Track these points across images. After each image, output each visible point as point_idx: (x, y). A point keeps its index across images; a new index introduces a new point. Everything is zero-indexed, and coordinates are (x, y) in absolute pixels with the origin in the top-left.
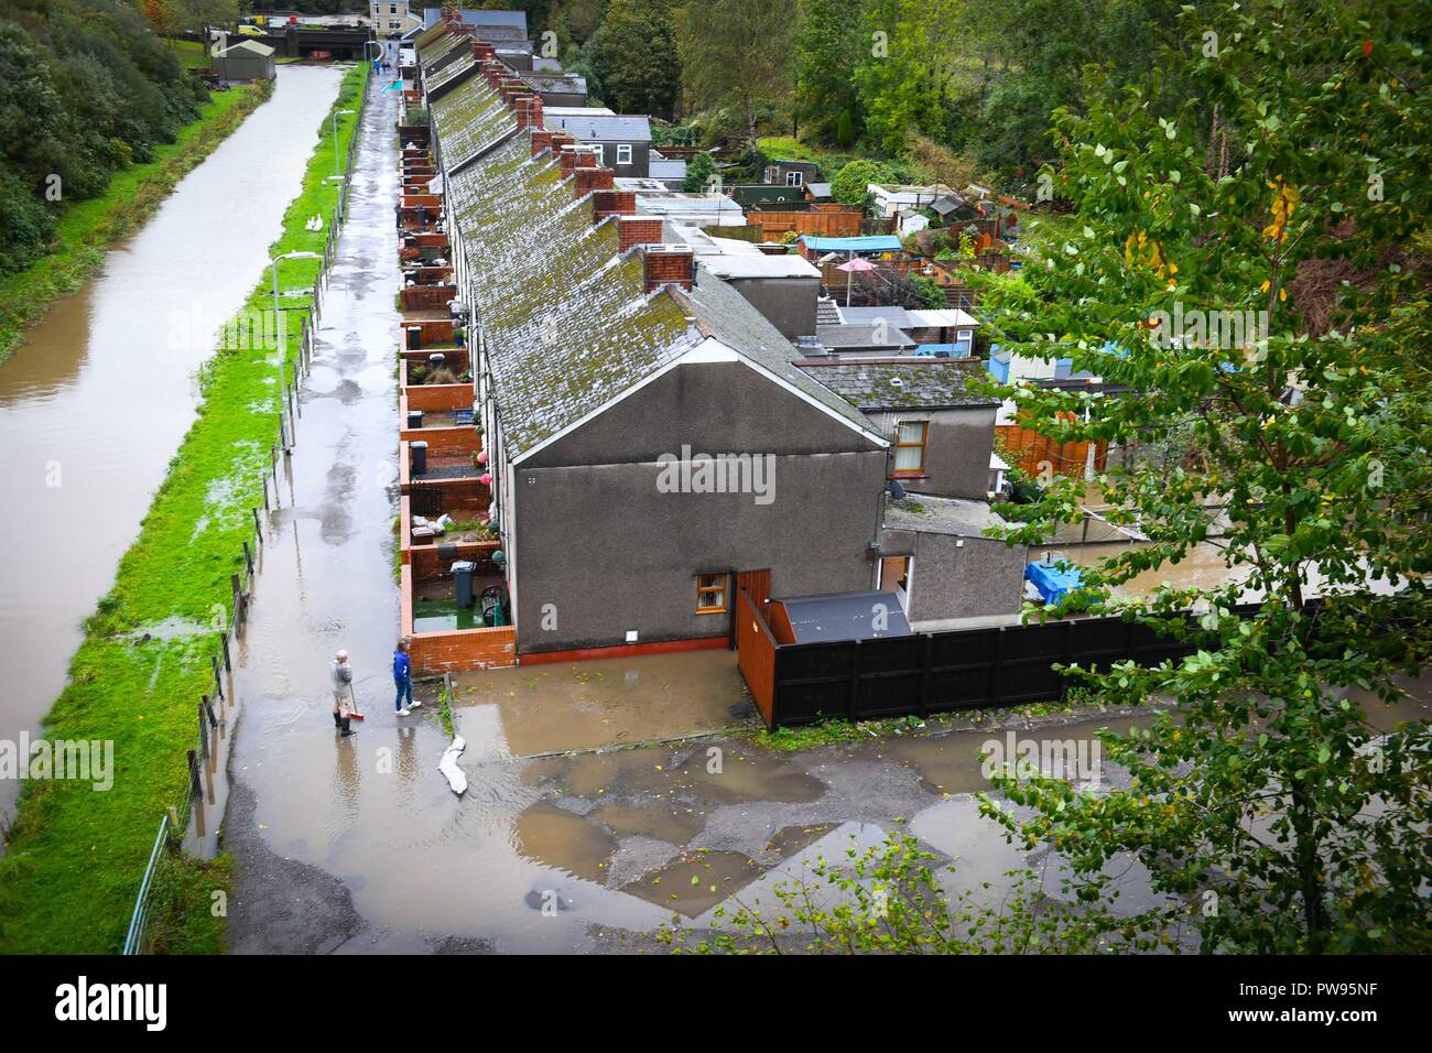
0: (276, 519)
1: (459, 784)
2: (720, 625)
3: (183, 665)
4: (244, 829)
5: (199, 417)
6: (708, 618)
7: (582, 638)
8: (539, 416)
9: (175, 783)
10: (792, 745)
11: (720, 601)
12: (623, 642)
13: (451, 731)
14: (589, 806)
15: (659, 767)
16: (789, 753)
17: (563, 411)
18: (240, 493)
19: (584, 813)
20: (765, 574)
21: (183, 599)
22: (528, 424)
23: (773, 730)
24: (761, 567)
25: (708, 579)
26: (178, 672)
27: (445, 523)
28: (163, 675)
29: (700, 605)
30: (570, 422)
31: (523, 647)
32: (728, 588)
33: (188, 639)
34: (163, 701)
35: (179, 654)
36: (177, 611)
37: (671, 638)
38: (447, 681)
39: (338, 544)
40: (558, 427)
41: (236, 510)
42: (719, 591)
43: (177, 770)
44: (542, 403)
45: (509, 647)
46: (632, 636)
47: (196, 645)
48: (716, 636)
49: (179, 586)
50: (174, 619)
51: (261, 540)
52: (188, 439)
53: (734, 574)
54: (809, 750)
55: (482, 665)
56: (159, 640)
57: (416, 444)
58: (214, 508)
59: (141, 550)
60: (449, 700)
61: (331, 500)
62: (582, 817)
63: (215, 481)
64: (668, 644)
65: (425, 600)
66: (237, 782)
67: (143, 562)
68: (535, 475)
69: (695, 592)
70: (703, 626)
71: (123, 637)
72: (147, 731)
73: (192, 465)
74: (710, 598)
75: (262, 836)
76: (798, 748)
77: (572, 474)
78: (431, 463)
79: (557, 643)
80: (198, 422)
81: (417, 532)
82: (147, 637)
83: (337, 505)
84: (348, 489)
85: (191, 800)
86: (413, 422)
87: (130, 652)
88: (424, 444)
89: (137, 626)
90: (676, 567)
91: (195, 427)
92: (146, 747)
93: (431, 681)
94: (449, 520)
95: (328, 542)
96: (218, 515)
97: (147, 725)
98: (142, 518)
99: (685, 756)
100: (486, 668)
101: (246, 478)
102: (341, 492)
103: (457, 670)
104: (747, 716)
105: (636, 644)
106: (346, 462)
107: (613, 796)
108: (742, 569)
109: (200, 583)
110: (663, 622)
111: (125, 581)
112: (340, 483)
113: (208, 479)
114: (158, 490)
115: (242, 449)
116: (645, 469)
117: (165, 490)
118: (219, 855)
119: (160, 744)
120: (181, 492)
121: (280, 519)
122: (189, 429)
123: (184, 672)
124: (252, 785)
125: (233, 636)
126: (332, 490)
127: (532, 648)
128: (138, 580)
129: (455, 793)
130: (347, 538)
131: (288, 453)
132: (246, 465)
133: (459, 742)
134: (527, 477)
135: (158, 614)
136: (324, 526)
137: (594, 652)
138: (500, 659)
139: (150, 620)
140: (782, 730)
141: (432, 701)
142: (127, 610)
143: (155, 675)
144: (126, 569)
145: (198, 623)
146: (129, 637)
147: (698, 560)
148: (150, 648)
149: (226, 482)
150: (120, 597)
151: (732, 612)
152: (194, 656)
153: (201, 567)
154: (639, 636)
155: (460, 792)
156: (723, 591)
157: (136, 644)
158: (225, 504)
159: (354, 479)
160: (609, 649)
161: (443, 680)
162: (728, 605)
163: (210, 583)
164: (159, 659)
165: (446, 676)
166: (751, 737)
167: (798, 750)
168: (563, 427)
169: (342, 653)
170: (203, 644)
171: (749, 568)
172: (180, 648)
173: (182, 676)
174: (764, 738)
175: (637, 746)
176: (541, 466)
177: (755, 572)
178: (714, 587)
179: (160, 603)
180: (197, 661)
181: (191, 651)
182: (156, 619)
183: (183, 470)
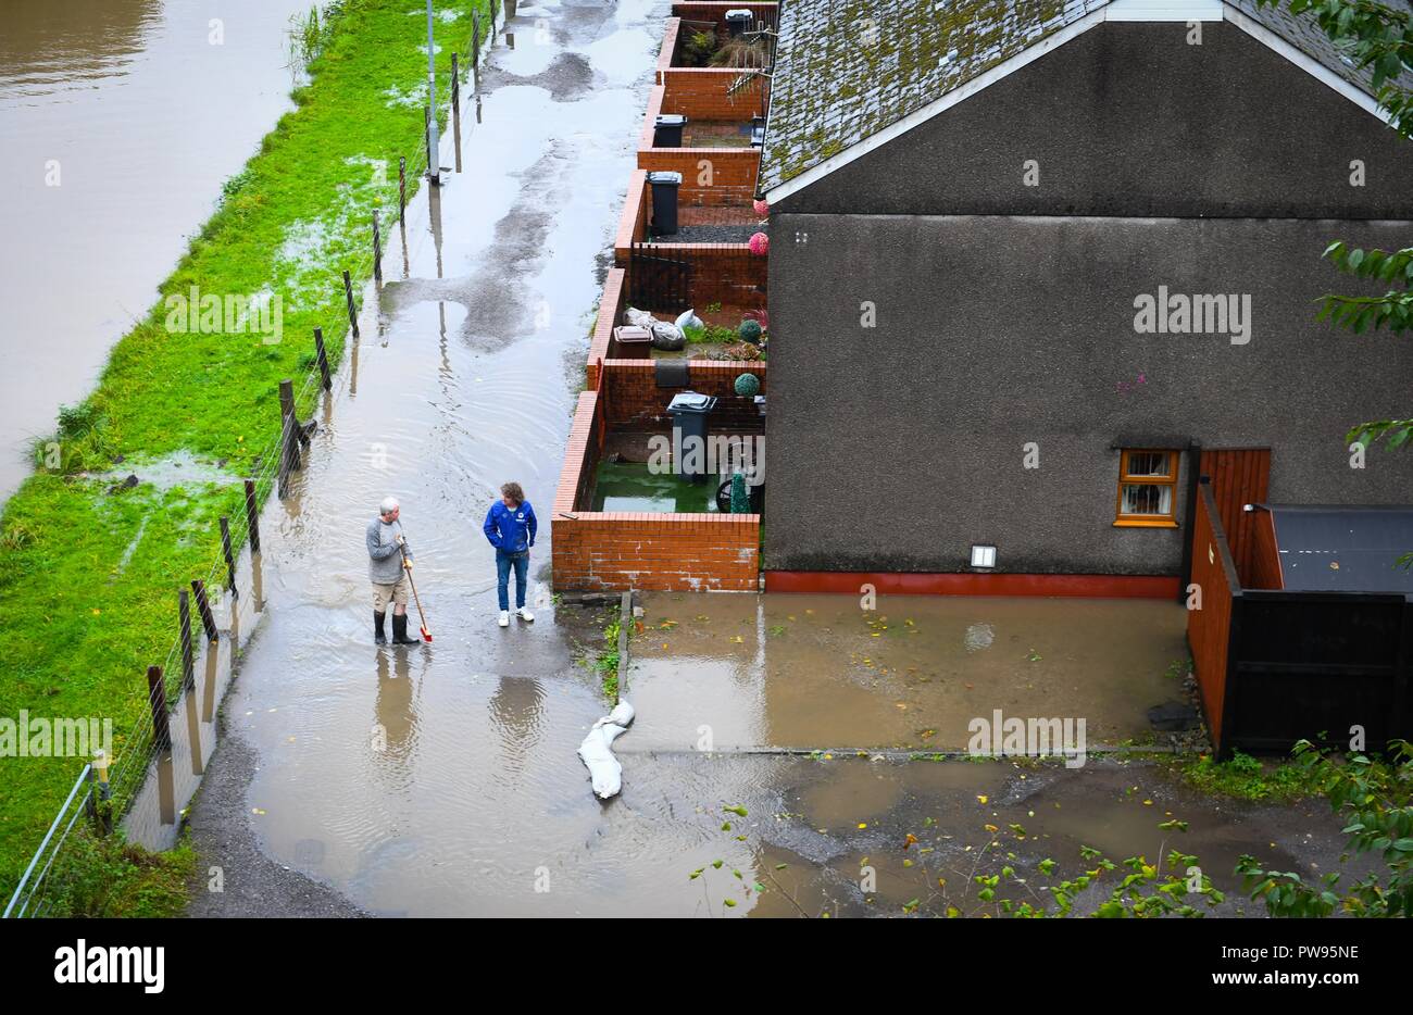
0: (388, 298)
1: (607, 784)
2: (1163, 552)
3: (181, 534)
4: (225, 811)
5: (294, 109)
6: (1138, 536)
7: (886, 551)
8: (833, 118)
9: (127, 724)
10: (1257, 790)
11: (1165, 506)
12: (965, 566)
13: (613, 690)
14: (834, 848)
15: (984, 799)
16: (1248, 804)
17: (875, 106)
18: (338, 247)
19: (822, 859)
20: (1260, 457)
21: (203, 423)
22: (810, 130)
23: (1223, 756)
24: (1255, 444)
25: (1144, 456)
26: (171, 544)
27: (688, 326)
28: (146, 547)
29: (1125, 508)
30: (880, 128)
31: (774, 557)
32: (1183, 477)
33: (199, 491)
34: (136, 589)
35: (180, 515)
36: (190, 441)
37: (1063, 568)
38: (625, 606)
39: (489, 350)
40: (857, 137)
41: (325, 276)
42: (1166, 484)
43: (136, 704)
44: (846, 92)
45: (747, 553)
46: (983, 557)
47: (210, 502)
48: (1153, 574)
49: (202, 400)
50: (182, 456)
51: (356, 333)
52: (267, 147)
53: (1195, 453)
54: (1289, 803)
55: (695, 582)
56: (151, 487)
57: (660, 176)
58: (287, 270)
59: (149, 334)
60: (623, 637)
61: (493, 272)
62: (818, 866)
63: (297, 225)
64: (1058, 581)
65: (621, 460)
66: (231, 734)
67: (150, 355)
68: (810, 228)
69: (1111, 485)
70: (1127, 551)
71: (93, 477)
72: (101, 635)
73: (263, 192)
74: (1146, 498)
75: (252, 826)
76: (1269, 796)
77: (879, 229)
78: (687, 216)
79: (839, 556)
80: (289, 116)
81: (624, 333)
82: (133, 481)
83: (502, 281)
84: (528, 253)
85: (150, 755)
86: (665, 135)
87: (100, 503)
88: (677, 177)
89: (120, 460)
90: (1078, 429)
91: (282, 126)
92: (96, 662)
93: (599, 602)
94: (697, 321)
95: (471, 344)
96: (291, 283)
97: (102, 624)
98: (162, 281)
99: (1038, 784)
100: (703, 590)
101: (353, 222)
102: (516, 259)
103: (649, 587)
104: (1180, 726)
105: (988, 572)
106: (536, 204)
107: (883, 838)
108: (1210, 444)
109: (236, 398)
110: (1043, 535)
111: (112, 383)
112: (515, 241)
113: (288, 219)
114: (199, 233)
115: (356, 170)
116: (1024, 231)
117: (210, 233)
118: (176, 847)
119: (117, 658)
120: (236, 239)
121: (398, 298)
122: (271, 127)
123: (181, 546)
124: (253, 743)
125: (275, 492)
126: (499, 253)
127: (790, 560)
128: (135, 384)
129: (597, 796)
130: (507, 340)
131: (435, 182)
132: (357, 199)
133: (623, 712)
134: (792, 230)
135: (157, 445)
136: (470, 317)
137: (908, 581)
138: (730, 574)
139: (142, 454)
140: (1239, 760)
141: (593, 636)
142: (104, 430)
143: (133, 546)
144: (120, 362)
145: (221, 466)
146: (104, 478)
147: (1122, 418)
148: (133, 500)
149: (317, 227)
150: (97, 411)
151: (1187, 530)
152: (203, 521)
153: (245, 370)
154: (998, 559)
155: (605, 795)
156: (1171, 485)
157: (111, 491)
158: (307, 265)
159: (543, 236)
160: (937, 579)
161: (619, 602)
162: (1182, 518)
163: (253, 399)
164: (145, 518)
165: (626, 596)
166: (1179, 765)
167: (1266, 801)
168: (864, 138)
169: (390, 503)
170: (221, 502)
171: (1226, 444)
172: (182, 504)
173: (177, 552)
174: (1202, 770)
175: (950, 757)
176: (819, 209)
177: (1242, 452)
178: (1154, 476)
179: (163, 425)
180: (206, 528)
181: (199, 512)
182: (153, 453)
183: (246, 200)
